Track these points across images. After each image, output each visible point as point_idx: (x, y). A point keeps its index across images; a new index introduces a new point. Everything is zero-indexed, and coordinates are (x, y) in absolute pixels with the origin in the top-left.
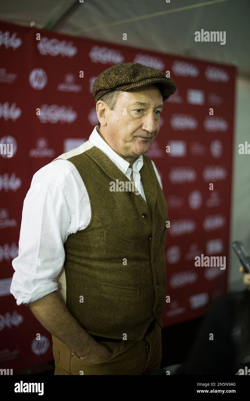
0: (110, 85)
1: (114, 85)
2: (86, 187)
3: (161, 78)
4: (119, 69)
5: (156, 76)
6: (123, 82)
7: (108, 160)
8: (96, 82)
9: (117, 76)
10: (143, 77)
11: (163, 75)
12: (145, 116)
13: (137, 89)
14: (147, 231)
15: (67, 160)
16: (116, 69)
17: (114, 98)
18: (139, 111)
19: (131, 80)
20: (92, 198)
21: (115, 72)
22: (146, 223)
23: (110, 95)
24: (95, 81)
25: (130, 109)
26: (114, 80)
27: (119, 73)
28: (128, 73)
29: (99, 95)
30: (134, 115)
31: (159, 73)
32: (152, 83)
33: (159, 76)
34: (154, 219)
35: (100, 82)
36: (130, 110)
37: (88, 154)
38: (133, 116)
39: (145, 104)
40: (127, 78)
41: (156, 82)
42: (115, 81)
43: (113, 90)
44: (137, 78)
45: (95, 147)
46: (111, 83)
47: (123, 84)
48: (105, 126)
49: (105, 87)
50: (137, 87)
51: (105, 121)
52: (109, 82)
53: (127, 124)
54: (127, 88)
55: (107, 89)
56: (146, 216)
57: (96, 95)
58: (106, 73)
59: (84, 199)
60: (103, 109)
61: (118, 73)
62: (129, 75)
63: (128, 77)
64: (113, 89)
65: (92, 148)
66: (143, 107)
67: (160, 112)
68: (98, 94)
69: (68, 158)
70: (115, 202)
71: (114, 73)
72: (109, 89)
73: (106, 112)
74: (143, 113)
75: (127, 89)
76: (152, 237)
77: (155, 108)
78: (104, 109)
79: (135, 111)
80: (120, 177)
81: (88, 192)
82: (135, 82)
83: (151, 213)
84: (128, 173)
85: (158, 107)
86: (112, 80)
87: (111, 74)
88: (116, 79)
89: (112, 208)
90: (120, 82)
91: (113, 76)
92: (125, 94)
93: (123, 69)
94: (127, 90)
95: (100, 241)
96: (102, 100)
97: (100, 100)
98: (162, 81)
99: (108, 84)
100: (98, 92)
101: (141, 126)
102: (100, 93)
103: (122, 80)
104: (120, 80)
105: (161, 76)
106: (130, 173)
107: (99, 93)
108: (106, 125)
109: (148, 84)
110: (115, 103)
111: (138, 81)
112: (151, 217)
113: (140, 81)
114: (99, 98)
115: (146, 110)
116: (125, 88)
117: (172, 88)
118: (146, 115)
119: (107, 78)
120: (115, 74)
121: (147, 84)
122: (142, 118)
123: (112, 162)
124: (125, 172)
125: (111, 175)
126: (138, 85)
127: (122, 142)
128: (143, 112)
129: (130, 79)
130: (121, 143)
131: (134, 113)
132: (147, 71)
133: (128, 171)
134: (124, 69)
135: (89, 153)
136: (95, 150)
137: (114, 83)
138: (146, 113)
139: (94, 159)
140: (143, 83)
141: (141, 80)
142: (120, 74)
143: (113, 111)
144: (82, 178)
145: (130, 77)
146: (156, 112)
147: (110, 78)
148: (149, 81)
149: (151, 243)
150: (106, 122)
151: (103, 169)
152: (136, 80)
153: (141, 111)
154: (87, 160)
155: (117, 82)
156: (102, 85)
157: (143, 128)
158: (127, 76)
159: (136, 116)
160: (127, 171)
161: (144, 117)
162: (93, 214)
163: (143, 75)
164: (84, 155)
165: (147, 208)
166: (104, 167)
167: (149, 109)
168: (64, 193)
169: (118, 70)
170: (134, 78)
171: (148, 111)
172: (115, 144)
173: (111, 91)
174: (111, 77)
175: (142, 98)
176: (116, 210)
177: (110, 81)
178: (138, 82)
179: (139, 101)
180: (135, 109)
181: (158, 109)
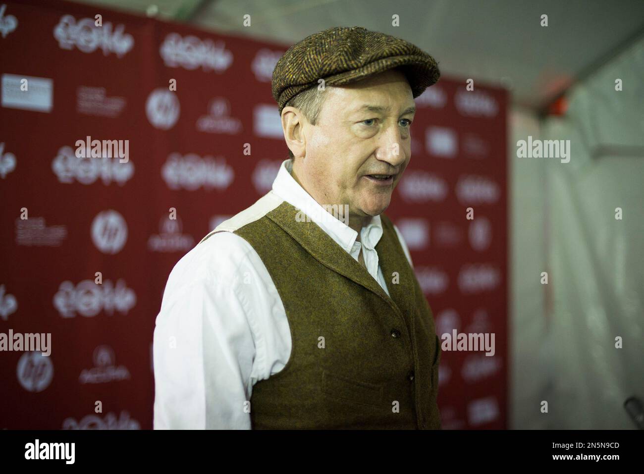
0: (306, 76)
1: (316, 76)
2: (275, 284)
3: (409, 54)
4: (323, 41)
5: (400, 52)
6: (334, 67)
7: (314, 229)
8: (277, 71)
9: (320, 55)
10: (373, 56)
11: (412, 49)
12: (382, 132)
13: (363, 79)
14: (403, 365)
15: (235, 232)
16: (316, 43)
17: (317, 100)
18: (368, 122)
19: (348, 62)
20: (290, 307)
21: (316, 48)
22: (400, 348)
23: (308, 94)
24: (276, 66)
25: (350, 120)
26: (314, 65)
27: (324, 51)
28: (342, 49)
29: (286, 95)
30: (359, 132)
31: (404, 46)
32: (393, 66)
33: (406, 52)
34: (415, 338)
35: (287, 69)
36: (350, 122)
37: (273, 219)
38: (356, 134)
39: (380, 109)
40: (341, 60)
41: (399, 64)
42: (316, 66)
43: (314, 85)
44: (360, 58)
45: (285, 204)
46: (309, 71)
47: (334, 73)
48: (301, 157)
49: (297, 79)
50: (362, 76)
51: (301, 147)
52: (305, 69)
53: (346, 150)
54: (342, 79)
55: (302, 85)
56: (400, 334)
57: (279, 95)
58: (298, 52)
59: (275, 309)
60: (295, 123)
61: (322, 49)
62: (344, 53)
63: (342, 58)
64: (314, 83)
65: (281, 205)
66: (375, 115)
67: (410, 122)
68: (283, 94)
69: (237, 229)
70: (335, 312)
71: (313, 51)
72: (305, 84)
73: (303, 129)
74: (377, 127)
75: (341, 81)
76: (416, 375)
77: (401, 114)
78: (298, 124)
79: (361, 124)
80: (341, 259)
81: (280, 296)
82: (358, 67)
83: (408, 326)
84: (355, 252)
85: (406, 113)
86: (311, 64)
87: (308, 53)
88: (320, 63)
89: (331, 323)
90: (328, 69)
91: (312, 56)
92: (340, 92)
93: (330, 42)
94: (342, 83)
95: (314, 393)
96: (293, 106)
97: (289, 106)
98: (413, 61)
99: (303, 72)
100: (282, 90)
101: (374, 153)
102: (287, 92)
103: (330, 64)
104: (327, 63)
105: (409, 51)
106: (358, 252)
107: (285, 91)
108: (304, 155)
109: (385, 69)
110: (319, 111)
111: (363, 65)
112: (410, 336)
113: (368, 64)
114: (287, 102)
115: (382, 120)
116: (338, 81)
117: (433, 73)
118: (384, 130)
119: (300, 62)
120: (316, 53)
121: (383, 68)
122: (376, 137)
123: (322, 231)
124: (350, 250)
125: (322, 259)
126: (364, 72)
127: (337, 187)
128: (377, 125)
129: (346, 62)
130: (335, 189)
131: (359, 129)
132: (378, 42)
133: (355, 248)
134: (333, 41)
135: (275, 217)
136: (286, 210)
137: (314, 71)
138: (384, 126)
139: (286, 229)
140: (375, 67)
141: (370, 62)
142: (326, 52)
143: (316, 127)
144: (267, 269)
145: (347, 58)
146: (402, 121)
147: (306, 62)
148: (386, 62)
149: (414, 386)
150: (303, 148)
151: (306, 248)
152: (360, 62)
153: (374, 122)
154: (272, 231)
155: (322, 69)
156: (291, 77)
157: (379, 156)
158: (340, 55)
159: (364, 134)
160: (352, 249)
161: (379, 134)
162: (295, 338)
163: (373, 51)
164: (267, 222)
165: (399, 317)
166: (309, 244)
167: (388, 118)
168: (237, 296)
169: (322, 43)
170: (356, 59)
171: (385, 121)
172: (323, 192)
173: (309, 88)
174: (308, 59)
175: (374, 97)
176: (339, 327)
177: (307, 67)
178: (363, 67)
179: (368, 103)
180: (360, 120)
181: (407, 117)
